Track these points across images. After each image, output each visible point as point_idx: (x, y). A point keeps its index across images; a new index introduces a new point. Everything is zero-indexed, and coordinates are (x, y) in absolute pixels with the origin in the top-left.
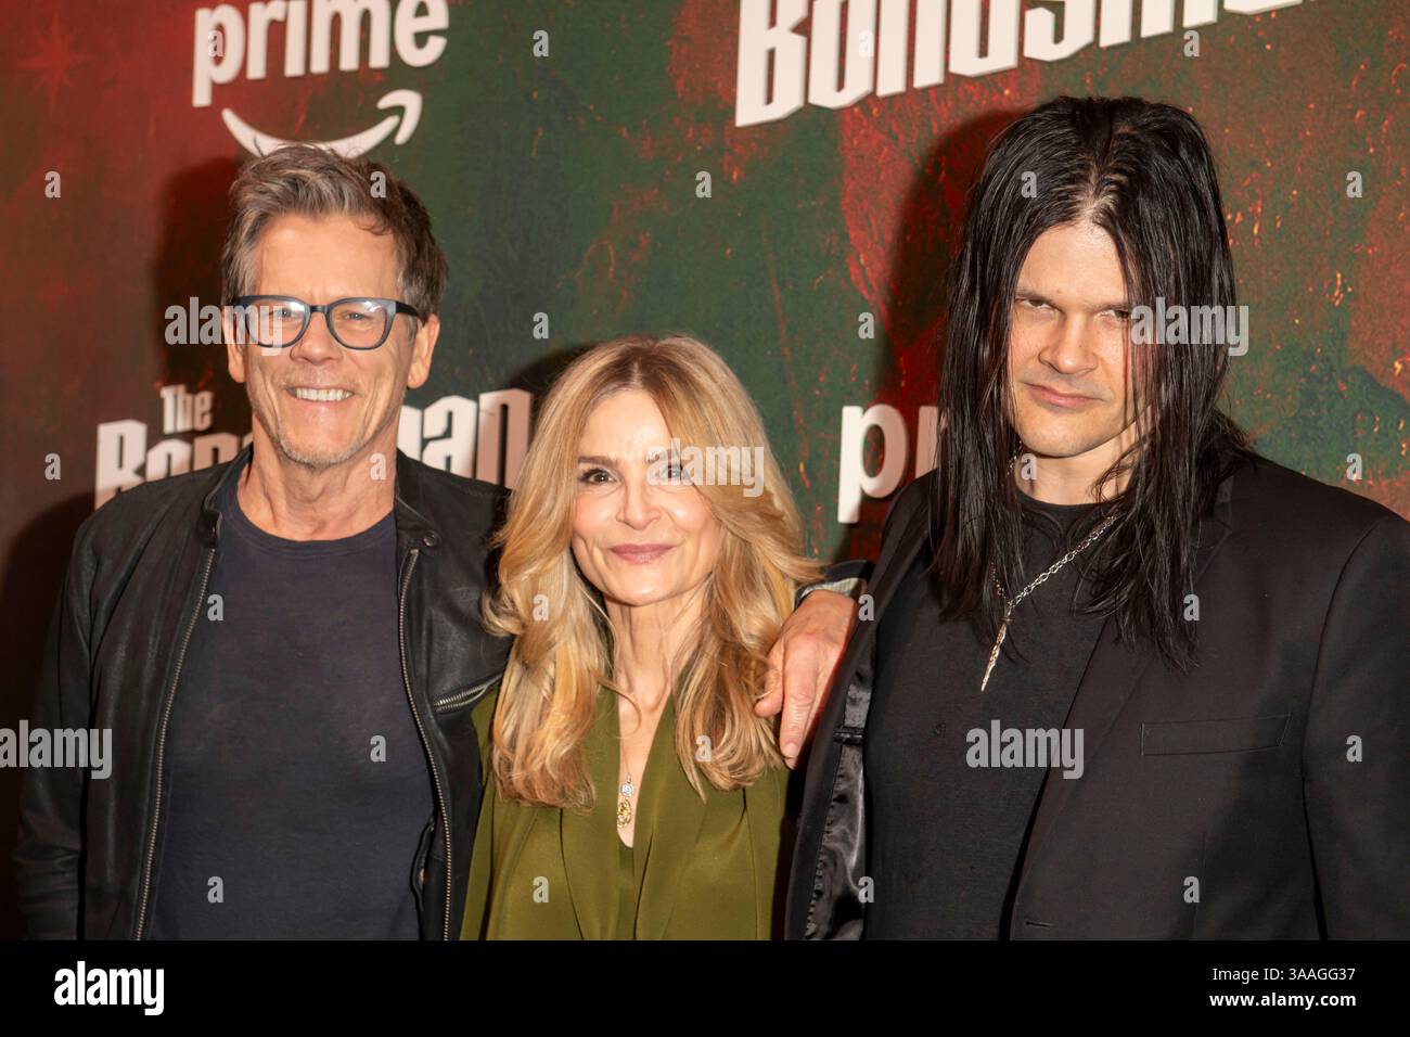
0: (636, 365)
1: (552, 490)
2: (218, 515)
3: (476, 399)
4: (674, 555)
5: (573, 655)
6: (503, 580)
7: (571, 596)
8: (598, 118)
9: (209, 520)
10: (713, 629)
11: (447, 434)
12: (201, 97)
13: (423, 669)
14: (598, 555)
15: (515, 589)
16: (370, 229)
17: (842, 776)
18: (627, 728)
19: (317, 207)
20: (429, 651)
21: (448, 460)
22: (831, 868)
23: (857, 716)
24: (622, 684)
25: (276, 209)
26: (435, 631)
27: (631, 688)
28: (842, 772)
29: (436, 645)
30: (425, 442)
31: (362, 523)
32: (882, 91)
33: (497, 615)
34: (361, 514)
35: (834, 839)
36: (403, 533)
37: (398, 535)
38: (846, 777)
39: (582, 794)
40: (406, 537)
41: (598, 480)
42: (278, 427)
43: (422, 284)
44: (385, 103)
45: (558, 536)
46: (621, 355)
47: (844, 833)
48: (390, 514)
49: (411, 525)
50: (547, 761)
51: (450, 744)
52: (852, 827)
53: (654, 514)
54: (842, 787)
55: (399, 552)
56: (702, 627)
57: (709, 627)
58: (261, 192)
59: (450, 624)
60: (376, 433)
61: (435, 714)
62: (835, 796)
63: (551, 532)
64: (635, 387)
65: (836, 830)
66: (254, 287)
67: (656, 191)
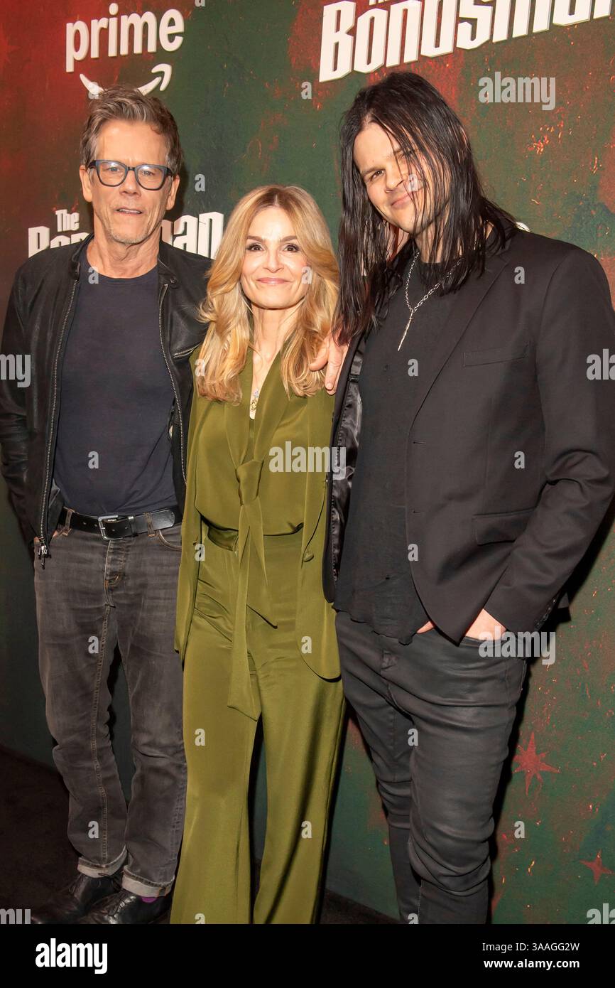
0: (276, 197)
1: (233, 253)
2: (77, 264)
3: (198, 217)
4: (289, 285)
5: (239, 333)
6: (209, 293)
7: (239, 304)
8: (255, 78)
9: (74, 266)
10: (302, 324)
11: (184, 233)
12: (70, 68)
13: (168, 339)
14: (252, 284)
15: (214, 298)
16: (156, 131)
17: (350, 396)
18: (257, 368)
19: (132, 117)
20: (171, 331)
21: (185, 245)
22: (345, 436)
23: (356, 370)
24: (257, 347)
25: (111, 117)
26: (174, 322)
27: (260, 350)
28: (350, 394)
29: (174, 329)
30: (174, 237)
31: (142, 272)
32: (388, 65)
33: (206, 312)
34: (142, 268)
35: (347, 423)
36: (161, 276)
37: (159, 277)
38: (352, 396)
39: (236, 396)
40: (163, 279)
41: (255, 249)
42: (110, 227)
43: (175, 159)
44: (154, 71)
45: (235, 273)
46: (269, 191)
47: (351, 421)
48: (155, 268)
49: (164, 273)
50: (225, 378)
51: (180, 372)
52: (355, 419)
53: (280, 267)
54: (350, 401)
55: (160, 284)
56: (297, 324)
57: (299, 324)
58: (105, 108)
59: (180, 319)
60: (152, 232)
61: (173, 359)
62: (347, 405)
63: (232, 271)
64: (276, 206)
65: (348, 420)
66: (98, 155)
67: (281, 115)
